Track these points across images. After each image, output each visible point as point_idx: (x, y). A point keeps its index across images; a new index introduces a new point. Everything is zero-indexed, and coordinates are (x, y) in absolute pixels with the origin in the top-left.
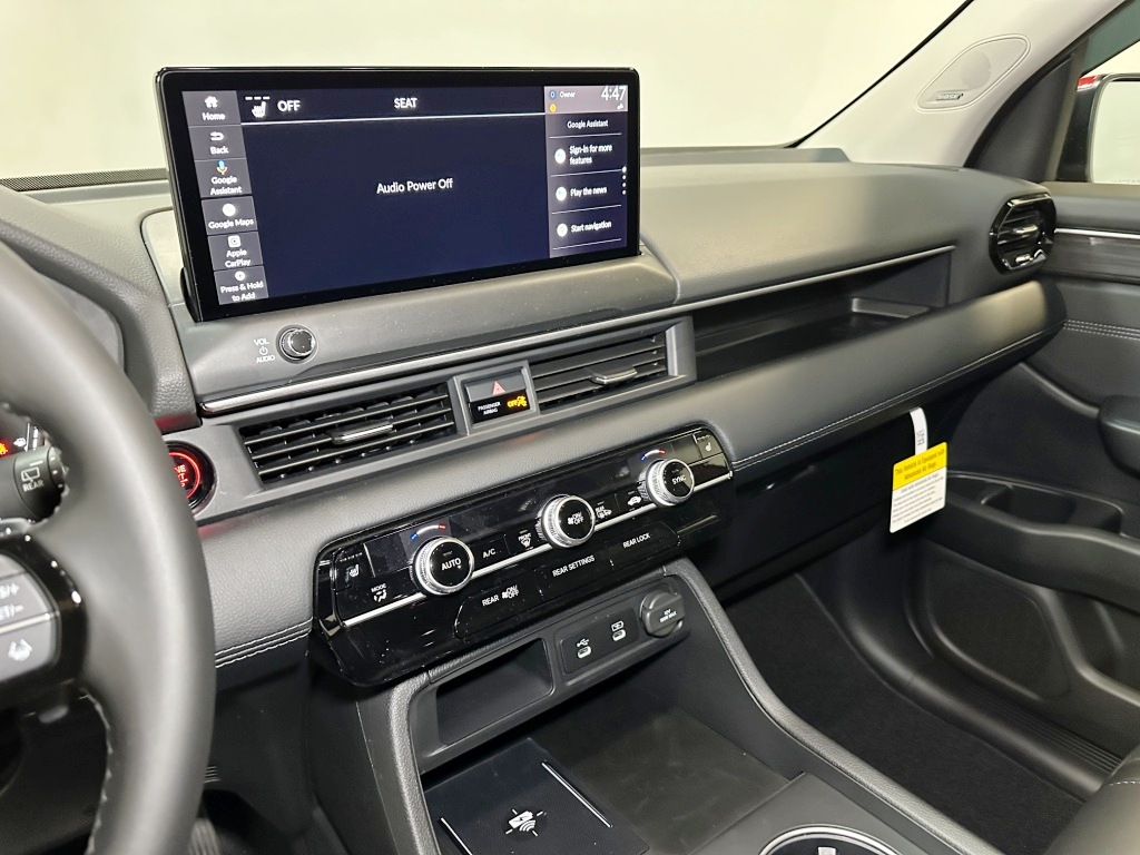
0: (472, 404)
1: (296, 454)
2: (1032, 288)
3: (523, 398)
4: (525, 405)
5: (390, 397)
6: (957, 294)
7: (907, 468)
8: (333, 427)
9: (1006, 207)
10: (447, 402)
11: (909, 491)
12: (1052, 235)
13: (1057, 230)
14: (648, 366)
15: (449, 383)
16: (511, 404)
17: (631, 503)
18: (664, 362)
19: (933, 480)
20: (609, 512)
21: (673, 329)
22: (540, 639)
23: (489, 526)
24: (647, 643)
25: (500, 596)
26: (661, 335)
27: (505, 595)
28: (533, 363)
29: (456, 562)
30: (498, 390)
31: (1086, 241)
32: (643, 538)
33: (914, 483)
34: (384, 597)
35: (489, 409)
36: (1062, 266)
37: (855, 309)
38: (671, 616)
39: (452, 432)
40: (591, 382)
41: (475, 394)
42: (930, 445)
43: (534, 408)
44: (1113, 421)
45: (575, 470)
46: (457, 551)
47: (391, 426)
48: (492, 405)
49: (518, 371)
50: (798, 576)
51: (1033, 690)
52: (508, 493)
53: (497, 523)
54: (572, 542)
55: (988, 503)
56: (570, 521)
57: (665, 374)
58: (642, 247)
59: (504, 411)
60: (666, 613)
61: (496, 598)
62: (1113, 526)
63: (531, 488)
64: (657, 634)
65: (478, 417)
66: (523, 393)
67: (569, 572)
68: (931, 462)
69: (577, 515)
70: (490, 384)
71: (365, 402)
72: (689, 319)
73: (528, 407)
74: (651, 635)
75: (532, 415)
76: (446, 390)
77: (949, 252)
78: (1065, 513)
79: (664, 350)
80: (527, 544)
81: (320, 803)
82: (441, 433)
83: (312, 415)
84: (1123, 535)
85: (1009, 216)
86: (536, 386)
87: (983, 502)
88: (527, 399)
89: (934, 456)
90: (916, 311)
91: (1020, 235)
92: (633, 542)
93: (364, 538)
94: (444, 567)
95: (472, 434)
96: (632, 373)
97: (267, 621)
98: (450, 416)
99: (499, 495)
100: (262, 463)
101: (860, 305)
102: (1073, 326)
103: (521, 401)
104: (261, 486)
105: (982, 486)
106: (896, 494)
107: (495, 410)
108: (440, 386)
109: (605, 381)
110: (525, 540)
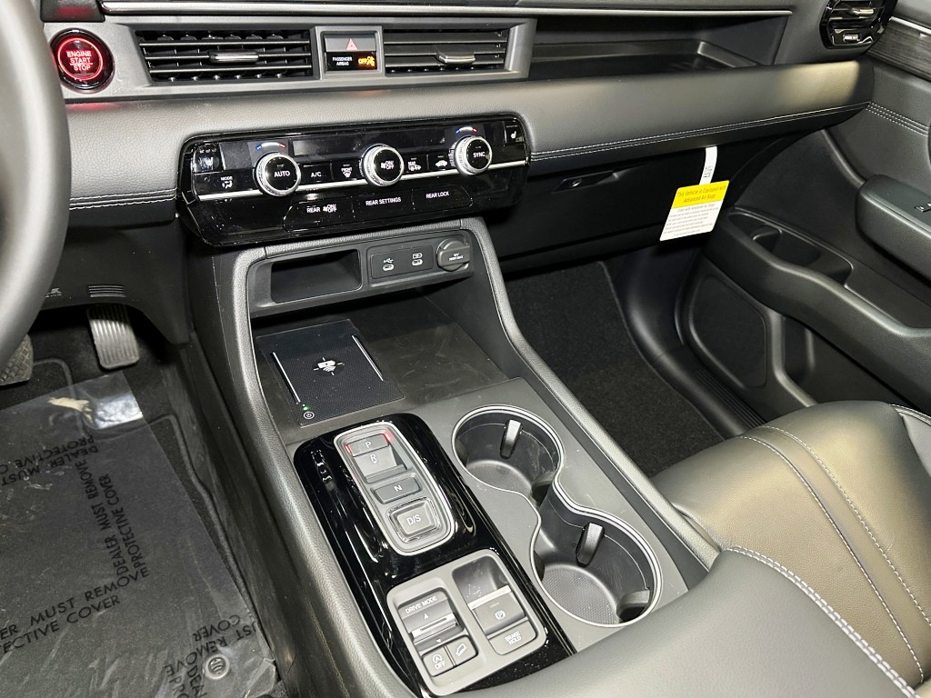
0: (327, 53)
1: (183, 63)
2: (849, 68)
3: (372, 59)
4: (373, 65)
5: (264, 32)
6: (784, 55)
7: (688, 193)
8: (215, 47)
10: (308, 48)
11: (685, 212)
12: (886, 22)
13: (892, 18)
14: (490, 56)
15: (311, 30)
16: (362, 61)
17: (438, 164)
18: (503, 56)
19: (708, 208)
20: (419, 167)
21: (517, 27)
22: (355, 250)
23: (320, 154)
24: (439, 273)
25: (322, 209)
26: (505, 30)
27: (325, 209)
28: (388, 31)
29: (286, 173)
30: (352, 46)
31: (915, 35)
32: (443, 194)
33: (691, 207)
34: (230, 185)
35: (342, 61)
37: (699, 52)
38: (459, 258)
39: (310, 74)
40: (436, 58)
41: (332, 45)
42: (714, 180)
43: (381, 69)
44: (869, 196)
45: (398, 128)
46: (289, 166)
47: (257, 57)
48: (345, 59)
49: (372, 34)
50: (601, 263)
51: (741, 380)
52: (339, 132)
53: (327, 154)
54: (382, 182)
55: (756, 240)
56: (383, 166)
57: (501, 67)
59: (353, 66)
60: (455, 255)
61: (318, 209)
62: (840, 278)
63: (359, 133)
64: (445, 268)
65: (332, 67)
66: (373, 54)
67: (379, 205)
68: (712, 194)
69: (389, 162)
70: (347, 40)
71: (243, 32)
72: (535, 21)
73: (375, 68)
74: (441, 268)
75: (379, 75)
76: (308, 37)
77: (787, 16)
78: (808, 259)
79: (505, 46)
80: (348, 175)
81: (195, 329)
82: (303, 73)
83: (200, 32)
84: (846, 286)
86: (385, 51)
87: (754, 238)
88: (375, 61)
89: (715, 189)
90: (744, 63)
91: (855, 15)
92: (435, 195)
93: (220, 139)
94: (276, 174)
95: (327, 80)
96: (470, 59)
97: (142, 182)
98: (309, 60)
99: (332, 132)
100: (156, 64)
101: (705, 49)
102: (875, 110)
103: (370, 61)
104: (150, 82)
105: (758, 226)
106: (673, 212)
107: (347, 64)
108: (305, 32)
109: (446, 61)
110: (347, 172)
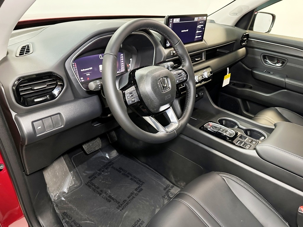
2: (244, 48)
6: (234, 49)
7: (226, 77)
9: (243, 35)
13: (249, 39)
17: (203, 77)
19: (228, 79)
21: (203, 52)
26: (202, 54)
31: (252, 41)
36: (248, 45)
37: (218, 51)
42: (229, 73)
56: (199, 78)
57: (202, 59)
58: (203, 40)
62: (251, 88)
68: (229, 76)
72: (205, 51)
77: (235, 42)
78: (244, 86)
79: (202, 56)
85: (244, 36)
87: (231, 84)
91: (244, 40)
102: (249, 55)
106: (224, 81)
109: (196, 60)
